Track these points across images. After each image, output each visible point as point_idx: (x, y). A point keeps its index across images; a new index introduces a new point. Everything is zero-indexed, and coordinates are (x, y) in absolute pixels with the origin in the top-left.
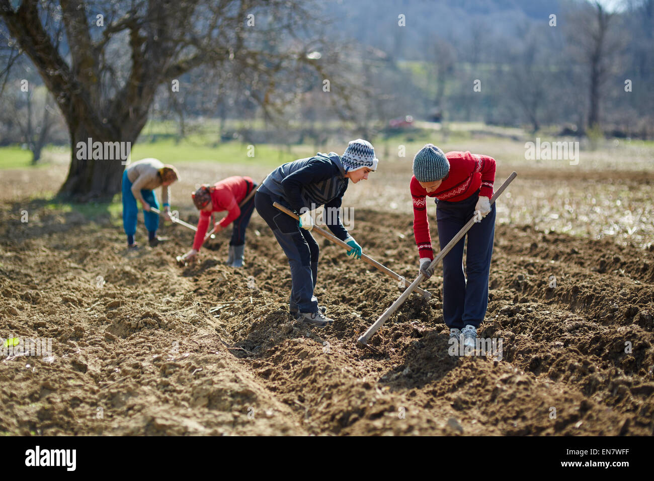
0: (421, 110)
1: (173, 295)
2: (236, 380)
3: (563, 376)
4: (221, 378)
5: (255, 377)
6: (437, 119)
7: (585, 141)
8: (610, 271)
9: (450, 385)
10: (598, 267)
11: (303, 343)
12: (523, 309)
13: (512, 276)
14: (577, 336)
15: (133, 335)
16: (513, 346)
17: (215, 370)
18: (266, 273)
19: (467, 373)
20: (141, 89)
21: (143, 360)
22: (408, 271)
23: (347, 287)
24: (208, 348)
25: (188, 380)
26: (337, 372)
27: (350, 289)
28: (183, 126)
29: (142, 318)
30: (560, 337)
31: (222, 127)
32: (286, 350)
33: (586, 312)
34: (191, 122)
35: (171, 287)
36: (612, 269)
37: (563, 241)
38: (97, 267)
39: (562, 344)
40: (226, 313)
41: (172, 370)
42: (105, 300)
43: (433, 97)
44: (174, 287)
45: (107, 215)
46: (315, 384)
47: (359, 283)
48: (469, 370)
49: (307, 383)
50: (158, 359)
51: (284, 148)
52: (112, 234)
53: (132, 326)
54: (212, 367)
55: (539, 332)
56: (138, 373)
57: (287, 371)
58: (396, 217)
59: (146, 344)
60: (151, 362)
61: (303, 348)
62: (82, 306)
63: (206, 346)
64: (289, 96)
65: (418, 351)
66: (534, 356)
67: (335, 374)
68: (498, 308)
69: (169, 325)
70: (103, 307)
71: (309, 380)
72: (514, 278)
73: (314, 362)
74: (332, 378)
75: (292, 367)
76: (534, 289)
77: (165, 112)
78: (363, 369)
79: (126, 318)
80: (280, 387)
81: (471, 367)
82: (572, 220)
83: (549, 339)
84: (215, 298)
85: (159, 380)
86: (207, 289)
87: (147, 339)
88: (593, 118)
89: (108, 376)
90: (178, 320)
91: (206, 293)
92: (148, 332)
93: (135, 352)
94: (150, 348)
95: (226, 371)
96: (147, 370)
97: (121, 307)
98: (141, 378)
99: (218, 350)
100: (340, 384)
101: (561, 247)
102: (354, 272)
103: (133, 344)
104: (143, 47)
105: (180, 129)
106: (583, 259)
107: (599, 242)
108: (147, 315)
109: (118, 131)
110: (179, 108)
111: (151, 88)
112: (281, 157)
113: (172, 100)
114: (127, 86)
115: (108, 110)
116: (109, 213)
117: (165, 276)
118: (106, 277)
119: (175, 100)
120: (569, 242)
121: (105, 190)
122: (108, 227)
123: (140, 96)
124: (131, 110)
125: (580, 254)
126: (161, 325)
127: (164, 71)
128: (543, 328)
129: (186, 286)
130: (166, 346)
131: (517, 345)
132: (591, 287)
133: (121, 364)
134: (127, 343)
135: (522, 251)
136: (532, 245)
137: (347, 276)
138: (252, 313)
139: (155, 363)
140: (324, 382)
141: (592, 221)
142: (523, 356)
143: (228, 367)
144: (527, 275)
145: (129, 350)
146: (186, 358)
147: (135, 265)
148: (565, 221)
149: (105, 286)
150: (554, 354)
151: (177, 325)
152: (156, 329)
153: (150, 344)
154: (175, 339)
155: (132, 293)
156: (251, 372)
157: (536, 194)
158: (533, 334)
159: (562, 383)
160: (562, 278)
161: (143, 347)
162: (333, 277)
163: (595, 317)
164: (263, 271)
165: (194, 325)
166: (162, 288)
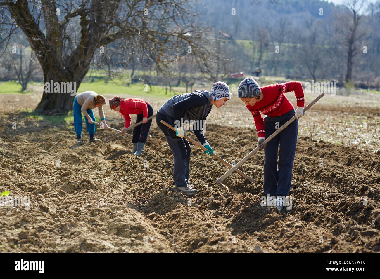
0: (249, 68)
1: (100, 170)
2: (134, 220)
3: (322, 224)
4: (125, 218)
5: (145, 219)
7: (343, 89)
8: (353, 165)
10: (347, 162)
12: (302, 185)
13: (297, 165)
14: (332, 201)
15: (75, 192)
17: (122, 214)
18: (154, 159)
20: (86, 51)
21: (80, 206)
23: (200, 169)
24: (119, 201)
25: (106, 218)
27: (203, 170)
28: (110, 73)
29: (81, 183)
30: (322, 201)
31: (132, 75)
33: (338, 188)
34: (114, 71)
35: (99, 165)
36: (355, 163)
37: (327, 146)
38: (56, 152)
39: (323, 206)
40: (130, 181)
41: (97, 213)
42: (60, 171)
43: (256, 61)
44: (101, 165)
45: (64, 123)
46: (179, 224)
47: (207, 166)
49: (175, 223)
50: (90, 206)
51: (168, 88)
52: (66, 134)
53: (76, 187)
54: (120, 212)
55: (310, 198)
56: (78, 214)
57: (164, 216)
58: (232, 129)
59: (83, 198)
60: (85, 208)
62: (47, 174)
63: (117, 200)
64: (172, 58)
66: (306, 212)
67: (191, 218)
69: (97, 187)
70: (59, 175)
71: (176, 221)
72: (297, 167)
74: (189, 220)
75: (166, 214)
76: (309, 174)
77: (99, 65)
78: (207, 216)
79: (72, 182)
80: (159, 225)
82: (333, 135)
83: (316, 203)
84: (124, 172)
85: (89, 218)
86: (119, 167)
87: (84, 195)
88: (349, 77)
89: (60, 215)
90: (102, 184)
91: (119, 169)
92: (85, 191)
93: (76, 202)
94: (85, 200)
95: (129, 214)
96: (83, 212)
97: (69, 176)
98: (79, 217)
99: (125, 202)
100: (193, 224)
101: (326, 150)
102: (205, 160)
103: (75, 197)
104: (88, 26)
105: (108, 74)
106: (338, 157)
107: (348, 148)
108: (84, 181)
109: (72, 75)
110: (108, 62)
111: (92, 50)
112: (166, 93)
113: (104, 57)
114: (78, 48)
115: (66, 62)
116: (65, 122)
117: (95, 159)
118: (61, 158)
119: (106, 57)
120: (331, 147)
121: (63, 108)
122: (64, 130)
123: (85, 55)
124: (80, 63)
125: (337, 154)
126: (92, 187)
127: (100, 41)
128: (313, 196)
129: (107, 165)
130: (95, 199)
131: (297, 205)
132: (342, 174)
133: (68, 208)
134: (72, 196)
135: (303, 152)
136: (309, 148)
137: (201, 162)
138: (145, 182)
139: (88, 208)
140: (185, 223)
141: (345, 136)
142: (300, 212)
143: (130, 212)
144: (305, 165)
145: (73, 201)
146: (106, 206)
147: (79, 152)
148: (329, 135)
149: (60, 163)
150: (318, 211)
151: (101, 187)
152: (89, 189)
153: (85, 198)
154: (100, 195)
155: (76, 168)
156: (143, 216)
157: (313, 119)
158: (307, 199)
159: (322, 228)
160: (325, 168)
161: (81, 199)
162: (193, 163)
163: (343, 191)
164: (152, 158)
165: (111, 188)
166: (94, 166)
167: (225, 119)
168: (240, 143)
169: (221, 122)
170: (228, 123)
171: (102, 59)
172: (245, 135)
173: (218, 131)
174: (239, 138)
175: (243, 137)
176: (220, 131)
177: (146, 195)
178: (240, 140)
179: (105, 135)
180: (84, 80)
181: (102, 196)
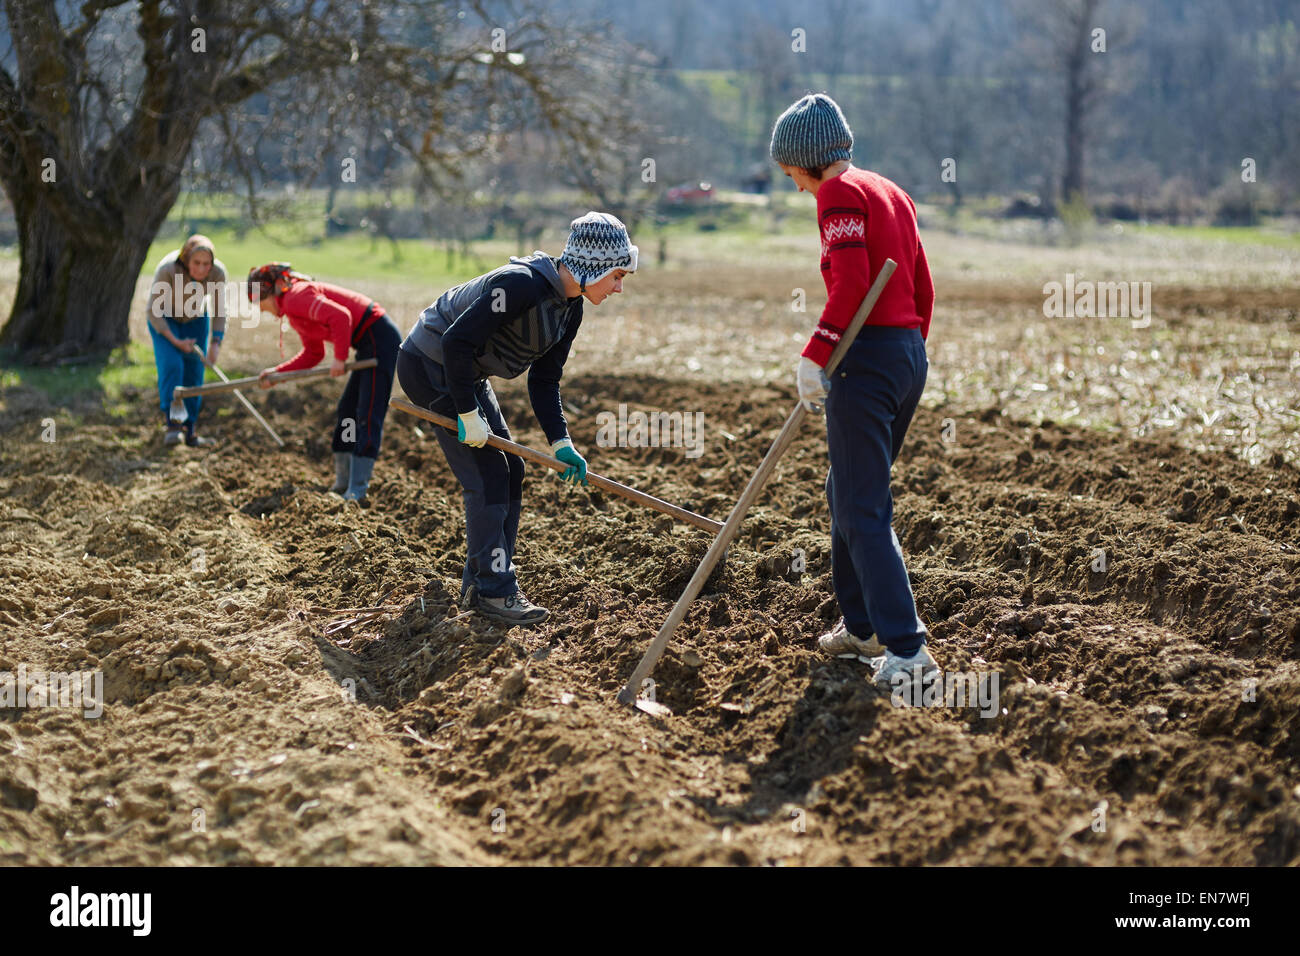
0: (729, 168)
1: (242, 585)
2: (402, 834)
3: (1198, 809)
4: (367, 825)
5: (448, 815)
6: (760, 185)
7: (1056, 226)
8: (1207, 517)
9: (932, 838)
10: (1179, 509)
11: (557, 723)
12: (1051, 619)
13: (1000, 533)
14: (1196, 691)
15: (149, 701)
16: (1058, 723)
17: (350, 803)
18: (448, 530)
19: (973, 809)
20: (164, 127)
21: (172, 774)
22: (762, 523)
23: (631, 564)
24: (330, 734)
25: (286, 831)
26: (653, 810)
27: (641, 569)
28: (254, 203)
29: (171, 657)
30: (1155, 693)
31: (330, 205)
32: (517, 738)
33: (1192, 625)
34: (269, 196)
35: (237, 567)
36: (1212, 512)
37: (1080, 445)
38: (71, 517)
39: (1164, 711)
40: (366, 635)
41: (243, 805)
42: (87, 603)
43: (751, 142)
44: (243, 565)
45: (97, 392)
46: (600, 842)
47: (660, 553)
48: (977, 801)
49: (578, 837)
50: (211, 773)
51: (457, 246)
52: (106, 437)
53: (149, 676)
54: (343, 793)
55: (1099, 679)
56: (162, 810)
57: (523, 796)
58: (709, 391)
59: (178, 726)
60: (192, 779)
61: (558, 738)
62: (33, 618)
63: (323, 729)
64: (475, 140)
65: (833, 740)
66: (1117, 753)
67: (648, 815)
68: (988, 617)
69: (235, 671)
70: (83, 622)
71: (585, 829)
72: (1005, 539)
73: (590, 779)
74: (645, 825)
75: (534, 787)
76: (1056, 566)
77: (214, 176)
78: (705, 786)
79: (134, 657)
80: (510, 843)
81: (982, 792)
82: (1077, 395)
83: (1128, 698)
84: (337, 593)
85: (212, 836)
86: (316, 572)
87: (183, 712)
88: (1072, 182)
89: (88, 815)
90: (255, 657)
91: (315, 581)
92: (186, 692)
93: (154, 747)
94: (190, 735)
95: (378, 803)
96: (183, 802)
97: (122, 625)
98: (170, 824)
99: (354, 738)
100: (665, 845)
101: (1080, 462)
102: (645, 528)
103: (149, 726)
104: (168, 39)
105: (248, 210)
106: (1141, 489)
107: (1155, 446)
108: (183, 648)
109: (118, 216)
110: (245, 165)
111: (187, 124)
112: (450, 266)
113: (230, 148)
114: (135, 121)
115: (95, 171)
116: (101, 388)
117: (221, 540)
118: (90, 541)
119: (237, 149)
120: (1093, 447)
121: (92, 338)
122: (97, 421)
123: (164, 142)
124: (143, 172)
125: (1133, 477)
126: (215, 672)
127: (213, 89)
128: (1108, 670)
129: (269, 564)
130: (228, 730)
131: (1067, 720)
132: (1193, 563)
133: (120, 786)
134: (134, 722)
135: (998, 471)
136: (1020, 457)
137: (631, 538)
138: (428, 639)
139: (204, 781)
140: (624, 837)
141: (1122, 398)
142: (1087, 749)
143: (382, 792)
144: (1035, 532)
145: (140, 744)
146: (278, 766)
147: (156, 512)
148: (1062, 397)
149: (86, 565)
150: (1168, 748)
151: (253, 670)
152: (205, 683)
153: (190, 727)
154: (252, 712)
155: (147, 585)
156: (436, 800)
157: (978, 336)
158: (1085, 683)
159: (1198, 826)
160: (1118, 541)
161: (173, 732)
162: (600, 539)
163: (1215, 638)
164: (439, 523)
165: (293, 669)
166: (217, 568)
167: (672, 350)
168: (754, 445)
169: (660, 365)
170: (684, 364)
171: (223, 153)
172: (767, 413)
173: (662, 399)
174: (748, 427)
175: (760, 420)
176: (669, 400)
177: (437, 696)
178: (755, 433)
179: (249, 433)
180: (163, 231)
181: (258, 718)
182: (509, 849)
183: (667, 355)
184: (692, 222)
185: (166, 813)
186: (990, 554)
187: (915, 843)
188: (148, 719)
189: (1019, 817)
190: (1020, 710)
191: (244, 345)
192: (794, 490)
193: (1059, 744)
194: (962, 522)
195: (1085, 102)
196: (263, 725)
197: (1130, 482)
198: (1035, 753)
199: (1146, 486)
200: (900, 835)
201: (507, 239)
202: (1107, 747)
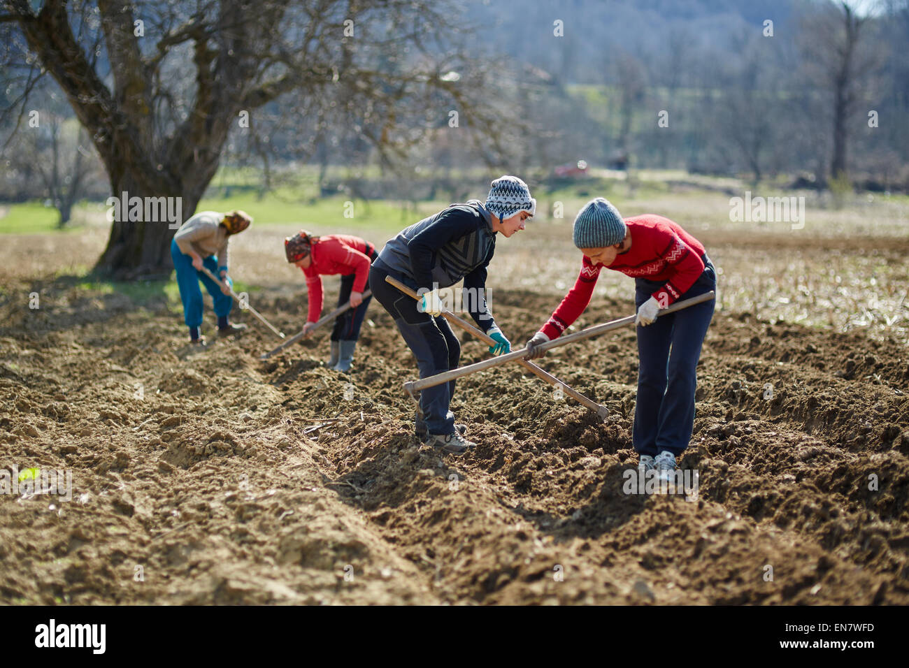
0: (599, 153)
1: (254, 409)
2: (340, 527)
3: (794, 523)
4: (320, 524)
5: (367, 523)
6: (620, 165)
7: (826, 196)
8: (860, 376)
9: (636, 534)
10: (844, 371)
12: (740, 429)
13: (725, 383)
14: (814, 466)
15: (197, 465)
16: (725, 480)
17: (311, 514)
18: (383, 379)
19: (661, 518)
20: (209, 124)
21: (211, 499)
22: (579, 377)
23: (494, 398)
24: (302, 483)
25: (274, 526)
26: (481, 517)
27: (500, 402)
28: (267, 174)
29: (210, 442)
30: (790, 468)
31: (322, 177)
33: (827, 434)
34: (279, 169)
35: (251, 398)
36: (864, 373)
37: (796, 334)
38: (148, 370)
39: (794, 477)
40: (327, 434)
41: (251, 513)
42: (159, 416)
43: (615, 134)
44: (255, 397)
45: (162, 298)
46: (450, 533)
47: (511, 392)
48: (664, 514)
49: (439, 532)
50: (233, 498)
51: (409, 205)
52: (169, 324)
53: (197, 452)
54: (307, 509)
55: (761, 461)
56: (205, 517)
57: (411, 515)
59: (215, 477)
60: (222, 502)
62: (127, 424)
63: (298, 480)
64: (415, 133)
65: (593, 488)
66: (754, 495)
67: (477, 519)
68: (704, 428)
69: (248, 450)
70: (156, 425)
71: (442, 528)
72: (727, 386)
73: (448, 502)
74: (474, 524)
75: (417, 510)
76: (754, 401)
77: (243, 155)
79: (189, 441)
80: (401, 537)
81: (667, 510)
82: (808, 306)
83: (775, 471)
84: (312, 413)
85: (233, 527)
86: (300, 401)
87: (217, 470)
88: (838, 165)
89: (163, 521)
90: (260, 443)
91: (299, 406)
92: (219, 460)
93: (200, 488)
94: (221, 482)
95: (327, 514)
96: (217, 513)
97: (181, 426)
98: (209, 524)
99: (316, 485)
100: (483, 532)
101: (792, 343)
102: (505, 378)
103: (197, 477)
104: (213, 66)
105: (265, 178)
106: (823, 359)
107: (846, 336)
108: (218, 437)
109: (178, 182)
110: (263, 149)
111: (224, 121)
112: (403, 217)
113: (253, 138)
114: (190, 119)
115: (164, 152)
116: (165, 295)
117: (242, 383)
118: (161, 383)
119: (258, 139)
120: (804, 335)
121: (159, 263)
122: (163, 315)
123: (209, 133)
124: (196, 152)
125: (819, 352)
126: (236, 451)
127: (242, 98)
128: (767, 456)
129: (271, 397)
131: (731, 479)
132: (834, 399)
133: (181, 505)
134: (189, 476)
135: (738, 349)
136: (752, 340)
137: (495, 383)
138: (363, 434)
139: (228, 503)
140: (463, 530)
141: (836, 307)
142: (739, 494)
143: (329, 510)
144: (745, 382)
145: (192, 486)
146: (271, 496)
147: (202, 367)
148: (798, 307)
149: (159, 396)
150: (782, 492)
151: (259, 450)
152: (230, 457)
153: (221, 477)
154: (257, 470)
155: (196, 407)
156: (362, 517)
157: (758, 269)
158: (753, 464)
159: (793, 532)
160: (793, 386)
161: (211, 481)
162: (477, 385)
163: (839, 441)
164: (378, 375)
165: (283, 451)
166: (239, 399)
167: (547, 275)
169: (538, 285)
170: (555, 285)
171: (248, 141)
173: (532, 305)
176: (537, 305)
180: (208, 192)
181: (260, 473)
182: (400, 540)
183: (543, 279)
184: (573, 191)
185: (207, 519)
186: (717, 395)
187: (628, 537)
188: (198, 474)
189: (683, 521)
190: (706, 474)
191: (261, 269)
192: (605, 359)
193: (725, 492)
194: (704, 377)
195: (848, 109)
196: (263, 477)
197: (817, 355)
198: (711, 497)
199: (826, 358)
200: (621, 534)
201: (443, 200)
202: (750, 492)
